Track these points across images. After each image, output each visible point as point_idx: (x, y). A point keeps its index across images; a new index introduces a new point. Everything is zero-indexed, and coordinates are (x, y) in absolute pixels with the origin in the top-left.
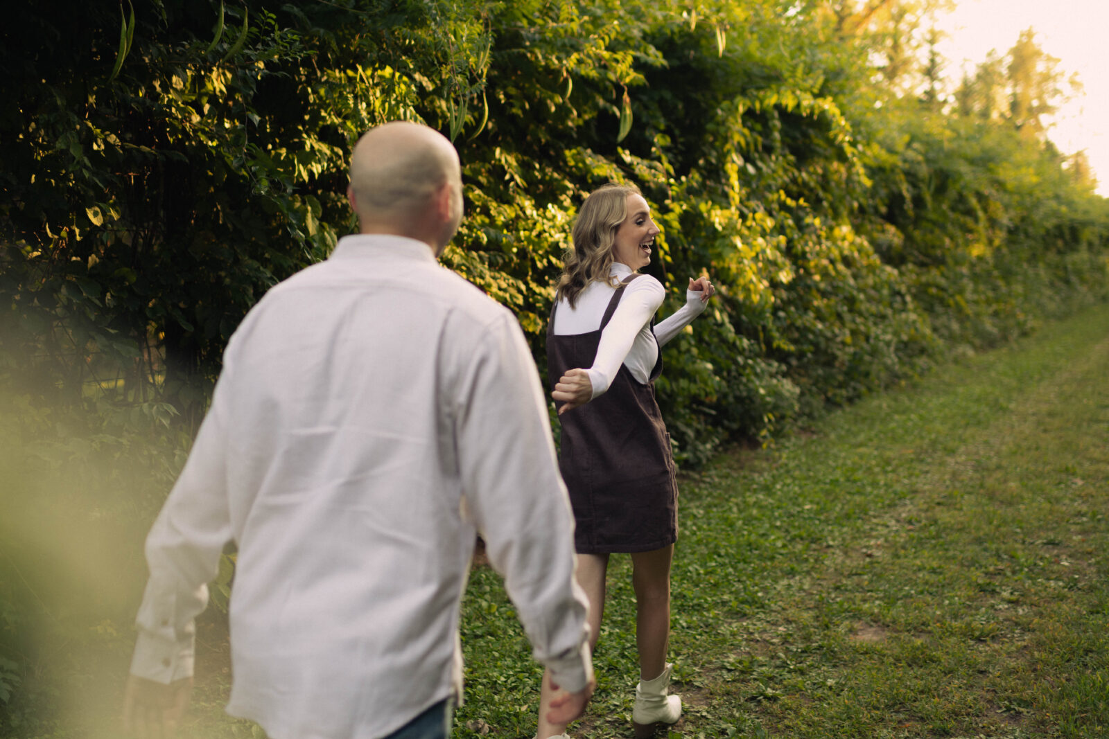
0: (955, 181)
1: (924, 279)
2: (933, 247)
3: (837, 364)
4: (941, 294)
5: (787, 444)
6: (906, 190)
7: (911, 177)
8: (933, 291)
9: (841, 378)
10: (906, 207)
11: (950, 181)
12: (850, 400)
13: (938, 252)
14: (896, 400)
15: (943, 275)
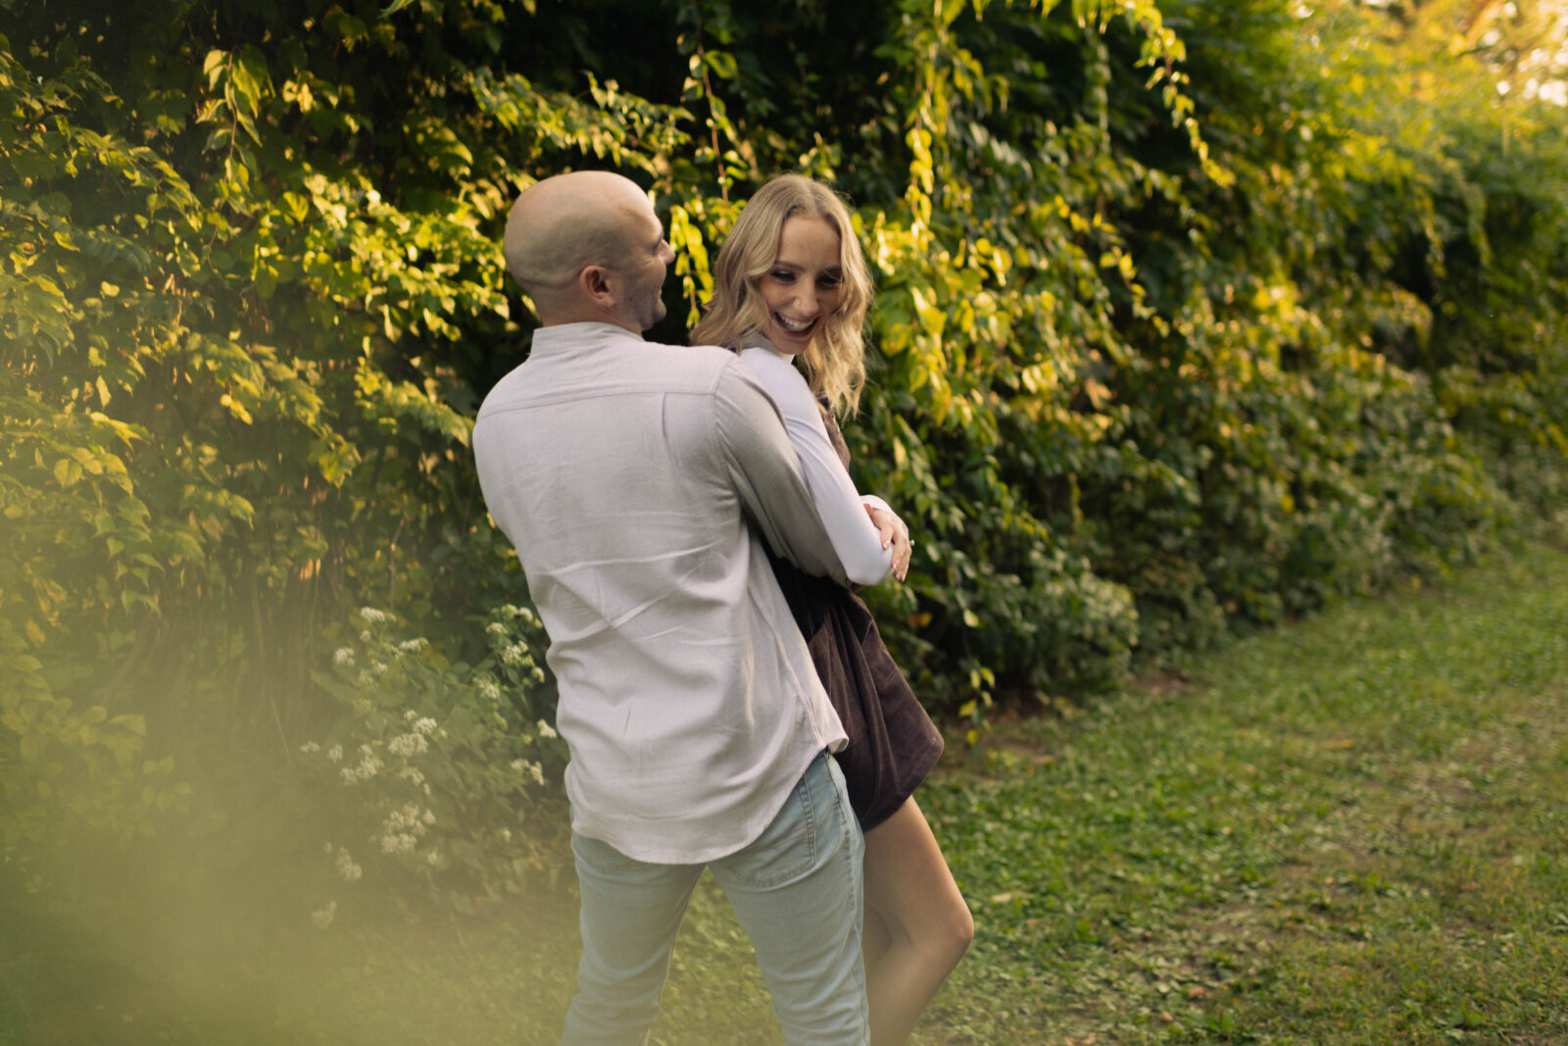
0: (1547, 220)
1: (1488, 394)
2: (1517, 339)
3: (1269, 545)
4: (1522, 421)
5: (1105, 708)
6: (1433, 229)
7: (1448, 203)
8: (1509, 415)
9: (1273, 573)
10: (1429, 259)
11: (1538, 217)
12: (1295, 613)
13: (1525, 348)
14: (1393, 614)
15: (1529, 389)
